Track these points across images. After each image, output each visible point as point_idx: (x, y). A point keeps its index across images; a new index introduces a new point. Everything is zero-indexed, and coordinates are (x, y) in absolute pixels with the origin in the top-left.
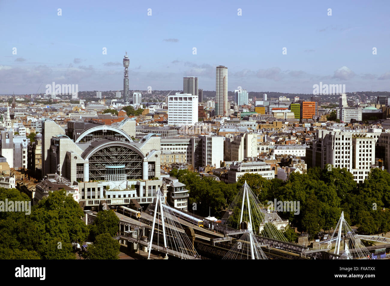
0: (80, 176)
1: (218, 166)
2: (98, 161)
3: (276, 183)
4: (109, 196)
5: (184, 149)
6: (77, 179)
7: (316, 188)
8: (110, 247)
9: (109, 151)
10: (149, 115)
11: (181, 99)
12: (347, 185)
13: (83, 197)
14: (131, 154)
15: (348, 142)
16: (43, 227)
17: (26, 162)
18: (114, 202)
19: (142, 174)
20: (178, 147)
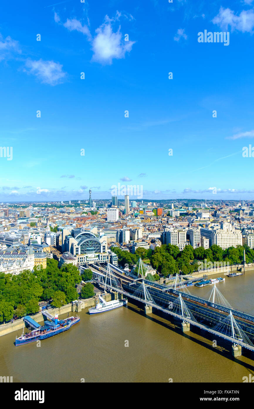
0: (77, 252)
1: (128, 243)
2: (84, 247)
3: (150, 250)
4: (88, 260)
5: (115, 235)
6: (76, 254)
7: (165, 256)
8: (90, 288)
9: (88, 242)
10: (99, 214)
11: (112, 210)
12: (177, 252)
13: (78, 261)
14: (96, 243)
15: (176, 234)
16: (65, 280)
17: (56, 243)
18: (90, 263)
19: (100, 250)
20: (113, 234)
